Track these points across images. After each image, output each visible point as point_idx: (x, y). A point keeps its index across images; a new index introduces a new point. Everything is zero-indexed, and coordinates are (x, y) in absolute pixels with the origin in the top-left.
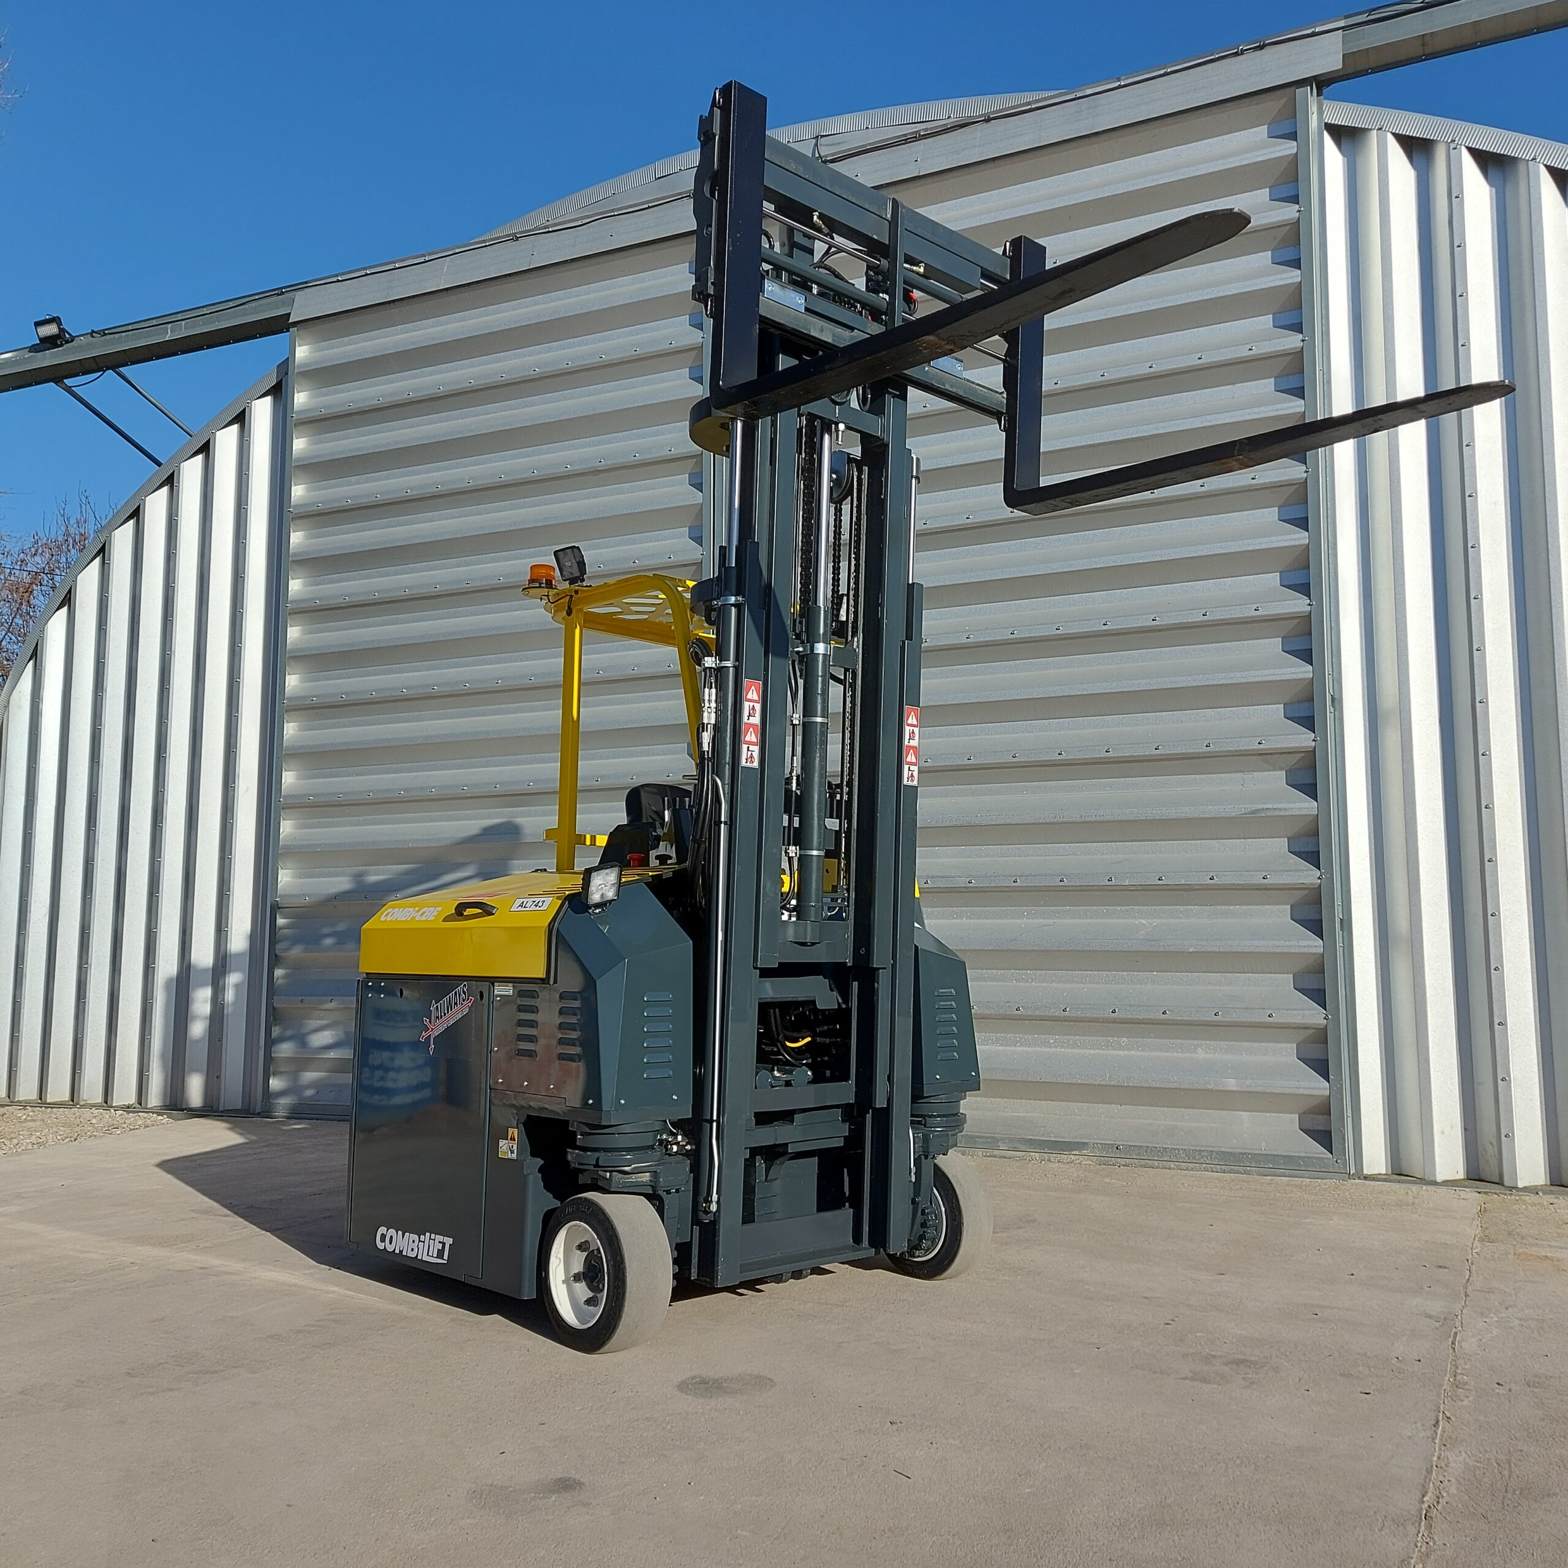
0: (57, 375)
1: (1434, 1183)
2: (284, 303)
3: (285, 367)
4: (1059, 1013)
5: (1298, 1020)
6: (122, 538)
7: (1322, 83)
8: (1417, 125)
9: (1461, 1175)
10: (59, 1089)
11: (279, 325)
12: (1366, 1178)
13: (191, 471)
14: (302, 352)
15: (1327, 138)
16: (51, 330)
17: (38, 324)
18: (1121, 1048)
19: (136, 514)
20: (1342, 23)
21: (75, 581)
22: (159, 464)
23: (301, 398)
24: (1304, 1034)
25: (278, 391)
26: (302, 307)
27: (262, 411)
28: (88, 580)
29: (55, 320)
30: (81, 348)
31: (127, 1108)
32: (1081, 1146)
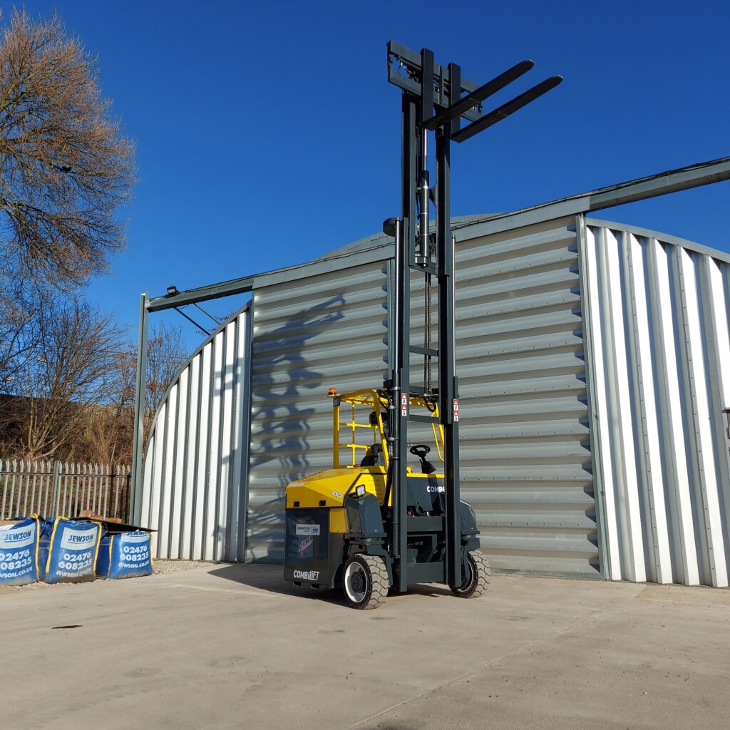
0: (174, 306)
1: (636, 582)
2: (250, 283)
3: (251, 303)
4: (509, 525)
5: (587, 526)
6: (196, 360)
7: (585, 213)
8: (617, 227)
9: (645, 580)
10: (175, 555)
11: (249, 289)
12: (613, 581)
13: (219, 337)
14: (256, 298)
15: (588, 229)
16: (173, 291)
17: (169, 289)
18: (531, 537)
19: (201, 353)
20: (591, 193)
21: (180, 376)
22: (209, 334)
23: (256, 314)
24: (589, 532)
25: (248, 311)
26: (257, 283)
27: (242, 317)
28: (184, 376)
29: (174, 288)
30: (183, 297)
31: (198, 561)
32: (518, 571)
